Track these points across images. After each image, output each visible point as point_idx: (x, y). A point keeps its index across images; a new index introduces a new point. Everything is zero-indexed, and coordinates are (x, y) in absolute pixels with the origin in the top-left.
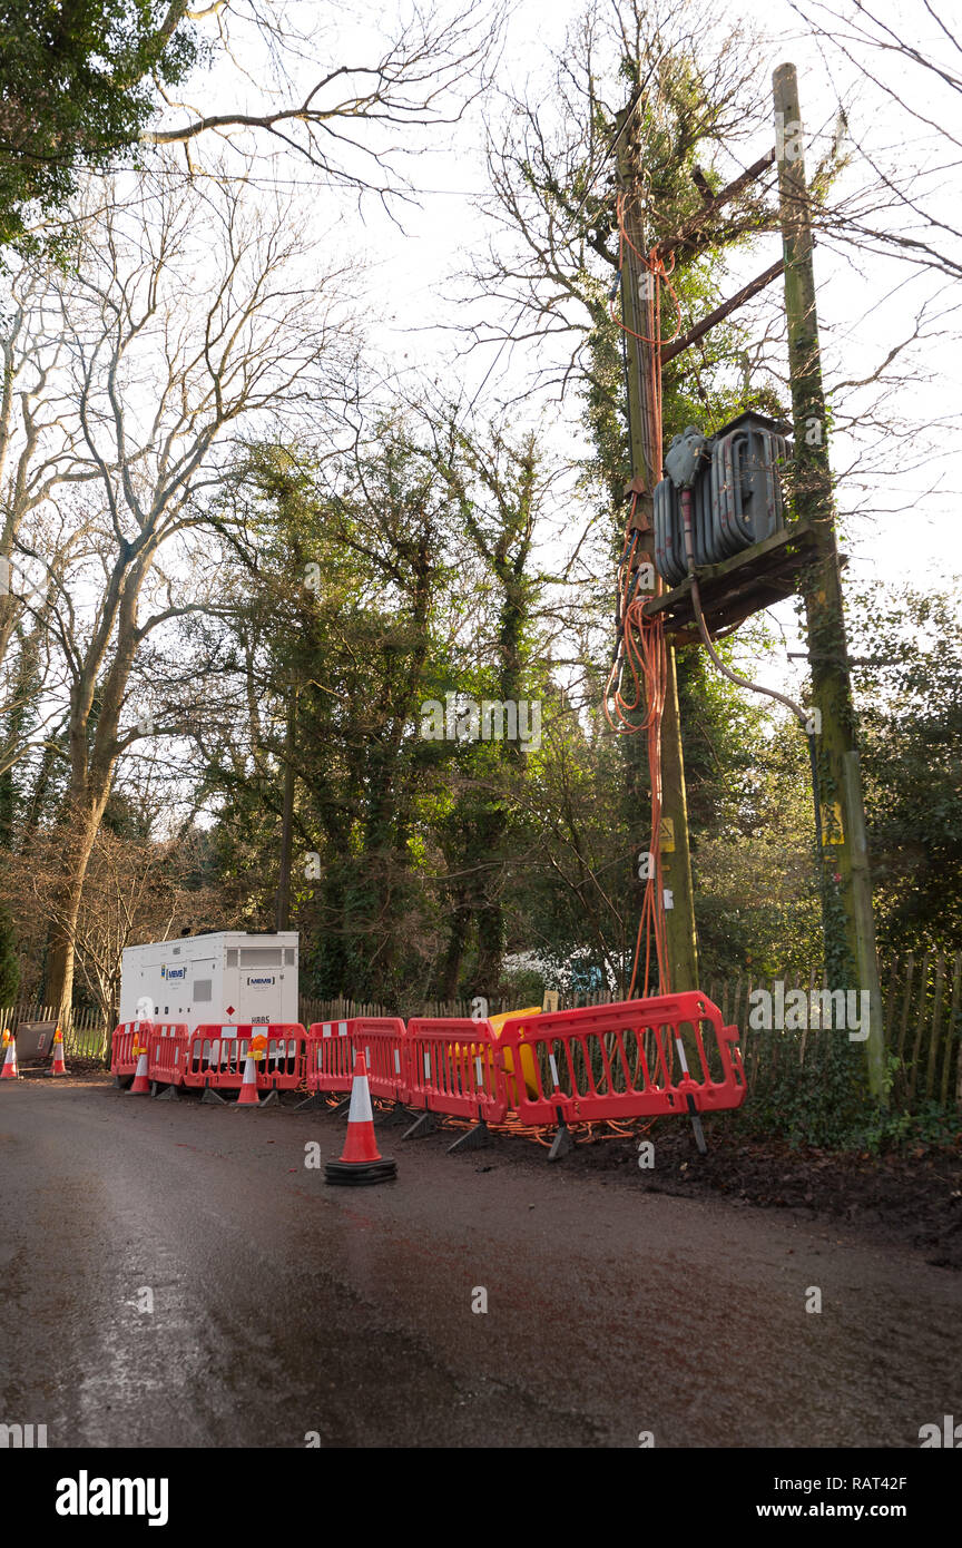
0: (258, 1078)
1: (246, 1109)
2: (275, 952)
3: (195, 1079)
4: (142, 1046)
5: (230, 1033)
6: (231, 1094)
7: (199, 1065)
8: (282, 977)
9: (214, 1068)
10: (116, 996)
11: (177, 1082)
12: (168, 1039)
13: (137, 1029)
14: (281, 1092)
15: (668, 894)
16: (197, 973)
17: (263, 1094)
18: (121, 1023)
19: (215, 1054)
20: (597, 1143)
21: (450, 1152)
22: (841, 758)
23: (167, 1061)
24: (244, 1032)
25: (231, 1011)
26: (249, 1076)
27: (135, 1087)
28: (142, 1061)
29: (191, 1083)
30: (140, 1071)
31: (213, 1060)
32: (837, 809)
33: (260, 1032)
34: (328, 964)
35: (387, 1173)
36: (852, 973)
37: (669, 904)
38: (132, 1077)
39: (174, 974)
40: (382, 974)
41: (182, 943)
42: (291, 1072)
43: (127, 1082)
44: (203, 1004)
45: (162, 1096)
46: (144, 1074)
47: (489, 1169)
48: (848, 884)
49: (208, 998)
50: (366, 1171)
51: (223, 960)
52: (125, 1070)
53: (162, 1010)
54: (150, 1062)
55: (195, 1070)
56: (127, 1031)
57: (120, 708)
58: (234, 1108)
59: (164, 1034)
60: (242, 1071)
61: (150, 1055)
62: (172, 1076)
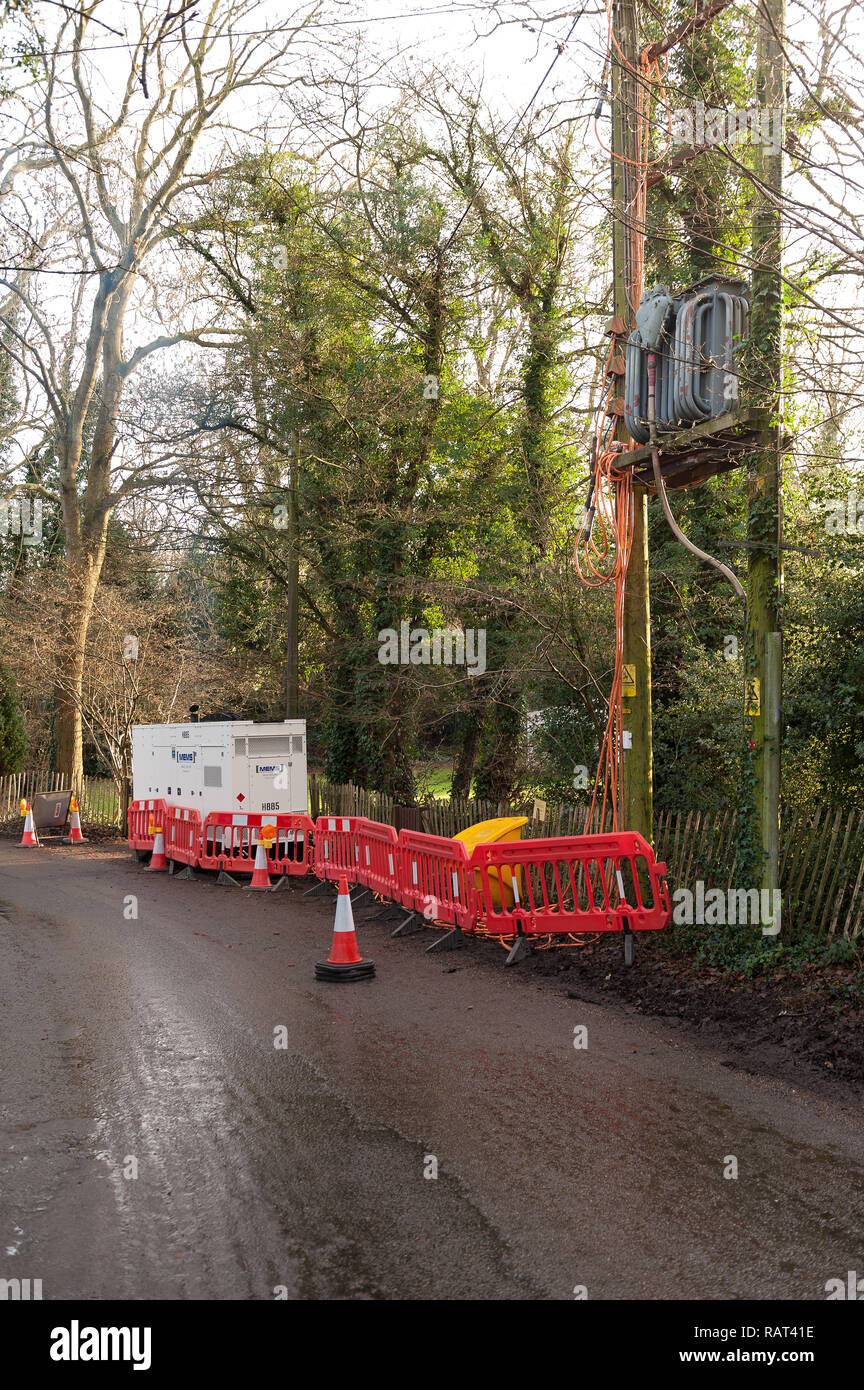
0: (269, 864)
1: (258, 892)
2: (283, 740)
3: (209, 862)
4: (157, 825)
5: (240, 821)
6: (245, 877)
7: (213, 848)
8: (290, 765)
9: (227, 852)
10: (127, 762)
11: (193, 864)
12: (181, 821)
13: (151, 807)
14: (292, 877)
15: (627, 735)
16: (207, 758)
17: (274, 878)
18: (136, 798)
19: (227, 839)
20: (551, 950)
21: (431, 951)
22: (764, 638)
23: (182, 842)
24: (254, 820)
25: (241, 798)
26: (260, 862)
27: (154, 864)
28: (158, 839)
29: (205, 866)
30: (157, 849)
31: (226, 843)
32: (757, 684)
33: (270, 822)
34: (340, 742)
35: (367, 973)
36: (756, 827)
37: (627, 744)
38: (149, 853)
39: (184, 757)
40: (394, 756)
41: (190, 727)
42: (300, 859)
43: (145, 857)
44: (214, 789)
45: (181, 875)
46: (161, 852)
47: (454, 971)
48: (761, 751)
49: (219, 784)
50: (348, 971)
51: (231, 749)
52: (142, 845)
53: (174, 791)
54: (166, 841)
55: (210, 854)
56: (142, 808)
57: (111, 455)
58: (248, 891)
59: (178, 816)
60: (254, 857)
61: (166, 834)
62: (188, 858)
